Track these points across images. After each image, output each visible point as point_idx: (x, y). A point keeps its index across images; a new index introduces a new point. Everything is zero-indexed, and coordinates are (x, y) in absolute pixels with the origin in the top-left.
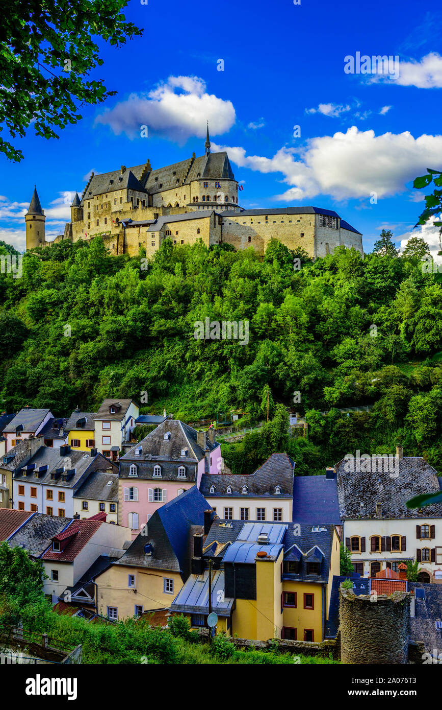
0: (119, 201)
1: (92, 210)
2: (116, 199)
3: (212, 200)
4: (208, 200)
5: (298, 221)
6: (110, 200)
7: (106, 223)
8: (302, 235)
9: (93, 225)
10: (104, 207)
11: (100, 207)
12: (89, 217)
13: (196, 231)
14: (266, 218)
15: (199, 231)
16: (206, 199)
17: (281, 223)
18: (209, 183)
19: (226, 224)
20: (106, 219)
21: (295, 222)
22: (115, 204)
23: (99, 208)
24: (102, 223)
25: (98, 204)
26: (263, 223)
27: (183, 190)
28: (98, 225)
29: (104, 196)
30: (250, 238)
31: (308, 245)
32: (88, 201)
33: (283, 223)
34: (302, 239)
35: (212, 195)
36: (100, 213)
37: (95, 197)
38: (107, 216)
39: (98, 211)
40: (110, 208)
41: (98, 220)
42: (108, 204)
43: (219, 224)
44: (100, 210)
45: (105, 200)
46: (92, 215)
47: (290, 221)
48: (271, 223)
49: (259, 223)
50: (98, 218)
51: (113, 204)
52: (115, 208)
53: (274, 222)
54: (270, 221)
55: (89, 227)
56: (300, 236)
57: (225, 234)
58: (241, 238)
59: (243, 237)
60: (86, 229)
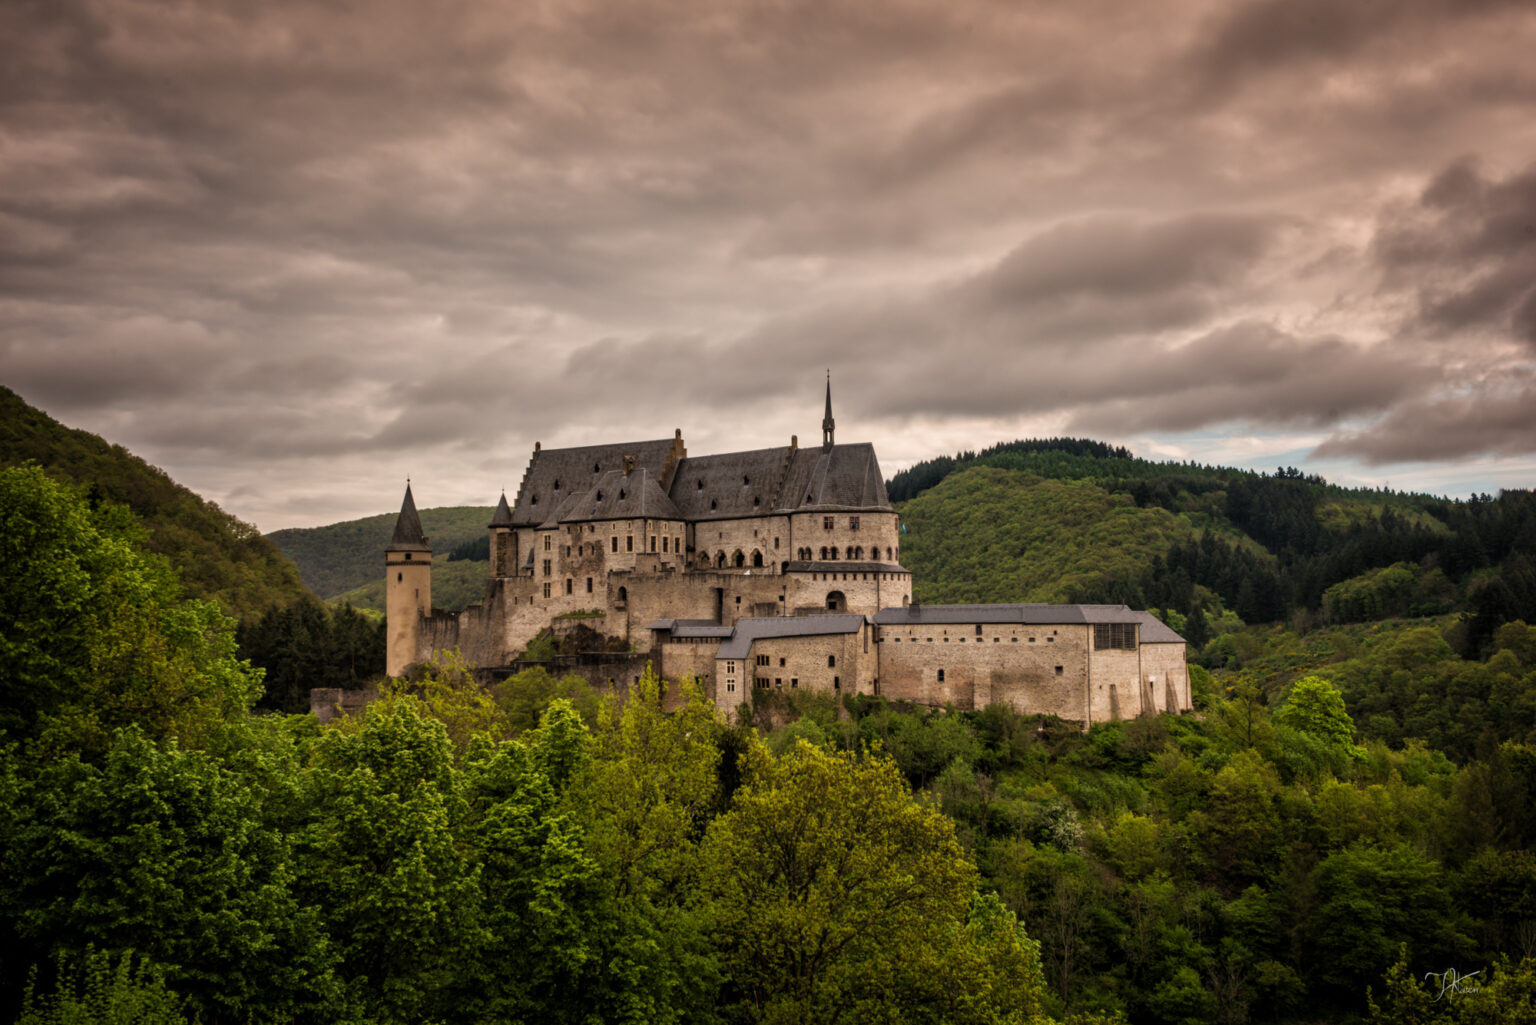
0: (622, 544)
1: (554, 555)
2: (615, 540)
3: (842, 558)
4: (834, 558)
5: (1050, 640)
6: (602, 538)
7: (590, 589)
8: (1059, 669)
9: (557, 591)
10: (587, 553)
11: (575, 552)
12: (547, 570)
13: (826, 661)
14: (979, 631)
15: (832, 662)
16: (829, 556)
17: (1011, 643)
18: (836, 520)
19: (889, 640)
20: (590, 580)
21: (1040, 641)
22: (615, 549)
23: (572, 553)
24: (580, 591)
25: (570, 543)
26: (971, 641)
27: (773, 528)
28: (570, 591)
29: (585, 527)
30: (941, 673)
31: (1072, 694)
32: (546, 533)
33: (1015, 644)
34: (1059, 679)
35: (842, 545)
36: (576, 565)
37: (564, 528)
38: (592, 575)
39: (569, 560)
40: (600, 558)
41: (569, 581)
42: (597, 547)
43: (874, 641)
44: (575, 558)
45: (587, 537)
46: (555, 567)
47: (1032, 640)
48: (989, 641)
49: (963, 640)
50: (569, 576)
51: (608, 549)
52: (614, 562)
53: (997, 640)
54: (987, 636)
55: (547, 593)
56: (1054, 672)
57: (886, 662)
58: (922, 671)
59: (926, 671)
60: (539, 596)
